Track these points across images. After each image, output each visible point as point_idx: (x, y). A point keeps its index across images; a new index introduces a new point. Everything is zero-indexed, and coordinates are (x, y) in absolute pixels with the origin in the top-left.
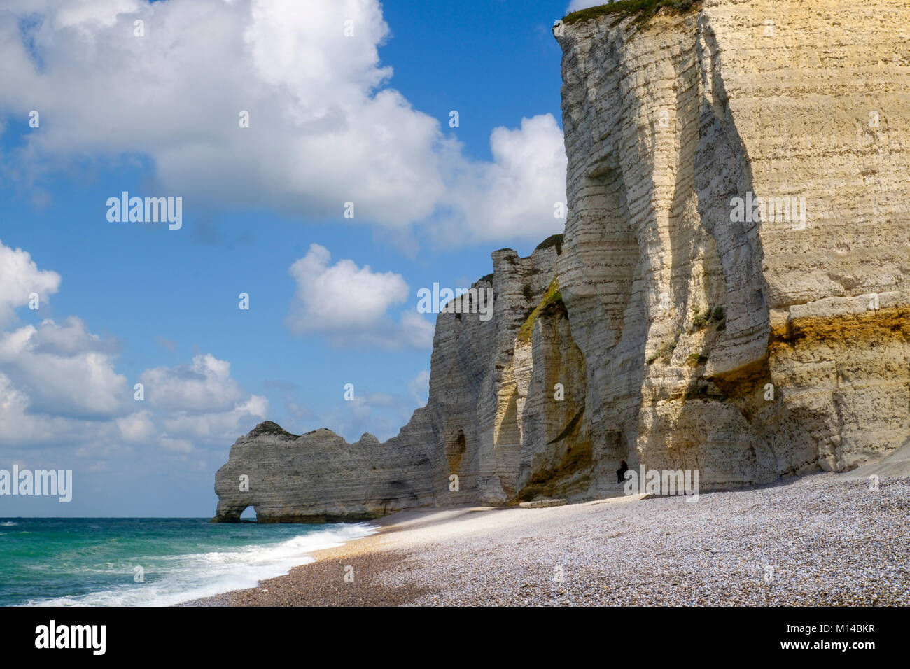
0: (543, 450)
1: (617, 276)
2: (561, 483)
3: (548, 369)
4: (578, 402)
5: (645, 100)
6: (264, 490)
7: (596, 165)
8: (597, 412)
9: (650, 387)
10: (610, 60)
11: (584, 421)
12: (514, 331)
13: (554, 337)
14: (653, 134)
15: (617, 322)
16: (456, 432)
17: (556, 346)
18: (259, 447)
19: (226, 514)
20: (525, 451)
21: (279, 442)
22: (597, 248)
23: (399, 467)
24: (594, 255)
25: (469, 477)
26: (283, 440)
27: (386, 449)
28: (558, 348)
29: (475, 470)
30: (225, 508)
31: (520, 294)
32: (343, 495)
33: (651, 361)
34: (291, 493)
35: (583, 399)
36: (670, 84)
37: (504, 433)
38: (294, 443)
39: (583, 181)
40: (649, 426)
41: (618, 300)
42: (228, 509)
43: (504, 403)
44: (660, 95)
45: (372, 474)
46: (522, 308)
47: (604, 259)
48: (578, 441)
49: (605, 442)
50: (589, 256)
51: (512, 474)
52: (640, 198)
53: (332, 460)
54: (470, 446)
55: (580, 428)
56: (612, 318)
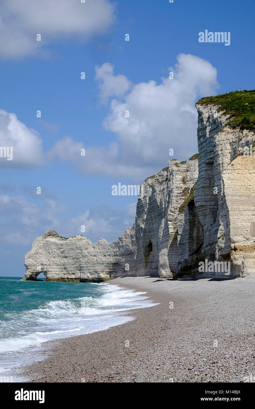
0: (187, 258)
1: (215, 199)
2: (194, 271)
3: (190, 226)
4: (201, 240)
5: (221, 155)
6: (50, 265)
7: (209, 160)
8: (206, 246)
9: (218, 246)
10: (214, 125)
11: (203, 248)
12: (177, 198)
13: (193, 214)
14: (223, 167)
15: (214, 215)
16: (148, 241)
17: (194, 217)
18: (47, 244)
19: (30, 276)
20: (180, 257)
21: (57, 241)
22: (208, 189)
23: (118, 256)
24: (207, 191)
25: (154, 263)
26: (59, 240)
27: (111, 247)
28: (194, 218)
29: (157, 259)
30: (30, 273)
31: (181, 181)
32: (89, 269)
33: (219, 238)
34: (63, 267)
35: (203, 239)
36: (229, 151)
37: (172, 248)
38: (65, 242)
39: (204, 165)
40: (217, 258)
41: (215, 208)
42: (31, 274)
43: (172, 236)
44: (225, 155)
45: (104, 259)
46: (181, 188)
47: (210, 193)
48: (200, 255)
49: (209, 257)
50: (205, 191)
51: (175, 265)
52: (218, 185)
53: (84, 251)
54: (154, 248)
55: (201, 250)
56: (213, 214)
